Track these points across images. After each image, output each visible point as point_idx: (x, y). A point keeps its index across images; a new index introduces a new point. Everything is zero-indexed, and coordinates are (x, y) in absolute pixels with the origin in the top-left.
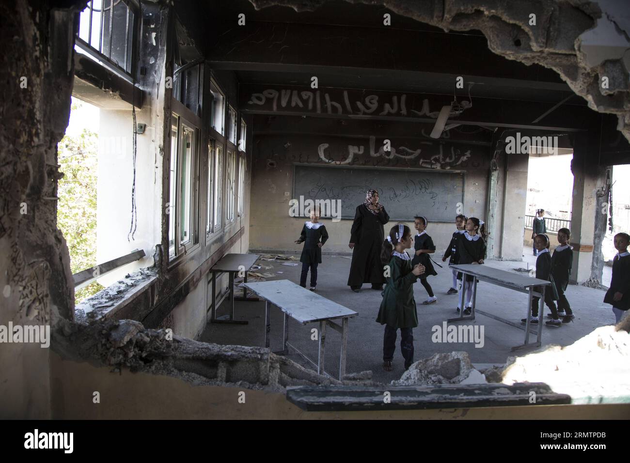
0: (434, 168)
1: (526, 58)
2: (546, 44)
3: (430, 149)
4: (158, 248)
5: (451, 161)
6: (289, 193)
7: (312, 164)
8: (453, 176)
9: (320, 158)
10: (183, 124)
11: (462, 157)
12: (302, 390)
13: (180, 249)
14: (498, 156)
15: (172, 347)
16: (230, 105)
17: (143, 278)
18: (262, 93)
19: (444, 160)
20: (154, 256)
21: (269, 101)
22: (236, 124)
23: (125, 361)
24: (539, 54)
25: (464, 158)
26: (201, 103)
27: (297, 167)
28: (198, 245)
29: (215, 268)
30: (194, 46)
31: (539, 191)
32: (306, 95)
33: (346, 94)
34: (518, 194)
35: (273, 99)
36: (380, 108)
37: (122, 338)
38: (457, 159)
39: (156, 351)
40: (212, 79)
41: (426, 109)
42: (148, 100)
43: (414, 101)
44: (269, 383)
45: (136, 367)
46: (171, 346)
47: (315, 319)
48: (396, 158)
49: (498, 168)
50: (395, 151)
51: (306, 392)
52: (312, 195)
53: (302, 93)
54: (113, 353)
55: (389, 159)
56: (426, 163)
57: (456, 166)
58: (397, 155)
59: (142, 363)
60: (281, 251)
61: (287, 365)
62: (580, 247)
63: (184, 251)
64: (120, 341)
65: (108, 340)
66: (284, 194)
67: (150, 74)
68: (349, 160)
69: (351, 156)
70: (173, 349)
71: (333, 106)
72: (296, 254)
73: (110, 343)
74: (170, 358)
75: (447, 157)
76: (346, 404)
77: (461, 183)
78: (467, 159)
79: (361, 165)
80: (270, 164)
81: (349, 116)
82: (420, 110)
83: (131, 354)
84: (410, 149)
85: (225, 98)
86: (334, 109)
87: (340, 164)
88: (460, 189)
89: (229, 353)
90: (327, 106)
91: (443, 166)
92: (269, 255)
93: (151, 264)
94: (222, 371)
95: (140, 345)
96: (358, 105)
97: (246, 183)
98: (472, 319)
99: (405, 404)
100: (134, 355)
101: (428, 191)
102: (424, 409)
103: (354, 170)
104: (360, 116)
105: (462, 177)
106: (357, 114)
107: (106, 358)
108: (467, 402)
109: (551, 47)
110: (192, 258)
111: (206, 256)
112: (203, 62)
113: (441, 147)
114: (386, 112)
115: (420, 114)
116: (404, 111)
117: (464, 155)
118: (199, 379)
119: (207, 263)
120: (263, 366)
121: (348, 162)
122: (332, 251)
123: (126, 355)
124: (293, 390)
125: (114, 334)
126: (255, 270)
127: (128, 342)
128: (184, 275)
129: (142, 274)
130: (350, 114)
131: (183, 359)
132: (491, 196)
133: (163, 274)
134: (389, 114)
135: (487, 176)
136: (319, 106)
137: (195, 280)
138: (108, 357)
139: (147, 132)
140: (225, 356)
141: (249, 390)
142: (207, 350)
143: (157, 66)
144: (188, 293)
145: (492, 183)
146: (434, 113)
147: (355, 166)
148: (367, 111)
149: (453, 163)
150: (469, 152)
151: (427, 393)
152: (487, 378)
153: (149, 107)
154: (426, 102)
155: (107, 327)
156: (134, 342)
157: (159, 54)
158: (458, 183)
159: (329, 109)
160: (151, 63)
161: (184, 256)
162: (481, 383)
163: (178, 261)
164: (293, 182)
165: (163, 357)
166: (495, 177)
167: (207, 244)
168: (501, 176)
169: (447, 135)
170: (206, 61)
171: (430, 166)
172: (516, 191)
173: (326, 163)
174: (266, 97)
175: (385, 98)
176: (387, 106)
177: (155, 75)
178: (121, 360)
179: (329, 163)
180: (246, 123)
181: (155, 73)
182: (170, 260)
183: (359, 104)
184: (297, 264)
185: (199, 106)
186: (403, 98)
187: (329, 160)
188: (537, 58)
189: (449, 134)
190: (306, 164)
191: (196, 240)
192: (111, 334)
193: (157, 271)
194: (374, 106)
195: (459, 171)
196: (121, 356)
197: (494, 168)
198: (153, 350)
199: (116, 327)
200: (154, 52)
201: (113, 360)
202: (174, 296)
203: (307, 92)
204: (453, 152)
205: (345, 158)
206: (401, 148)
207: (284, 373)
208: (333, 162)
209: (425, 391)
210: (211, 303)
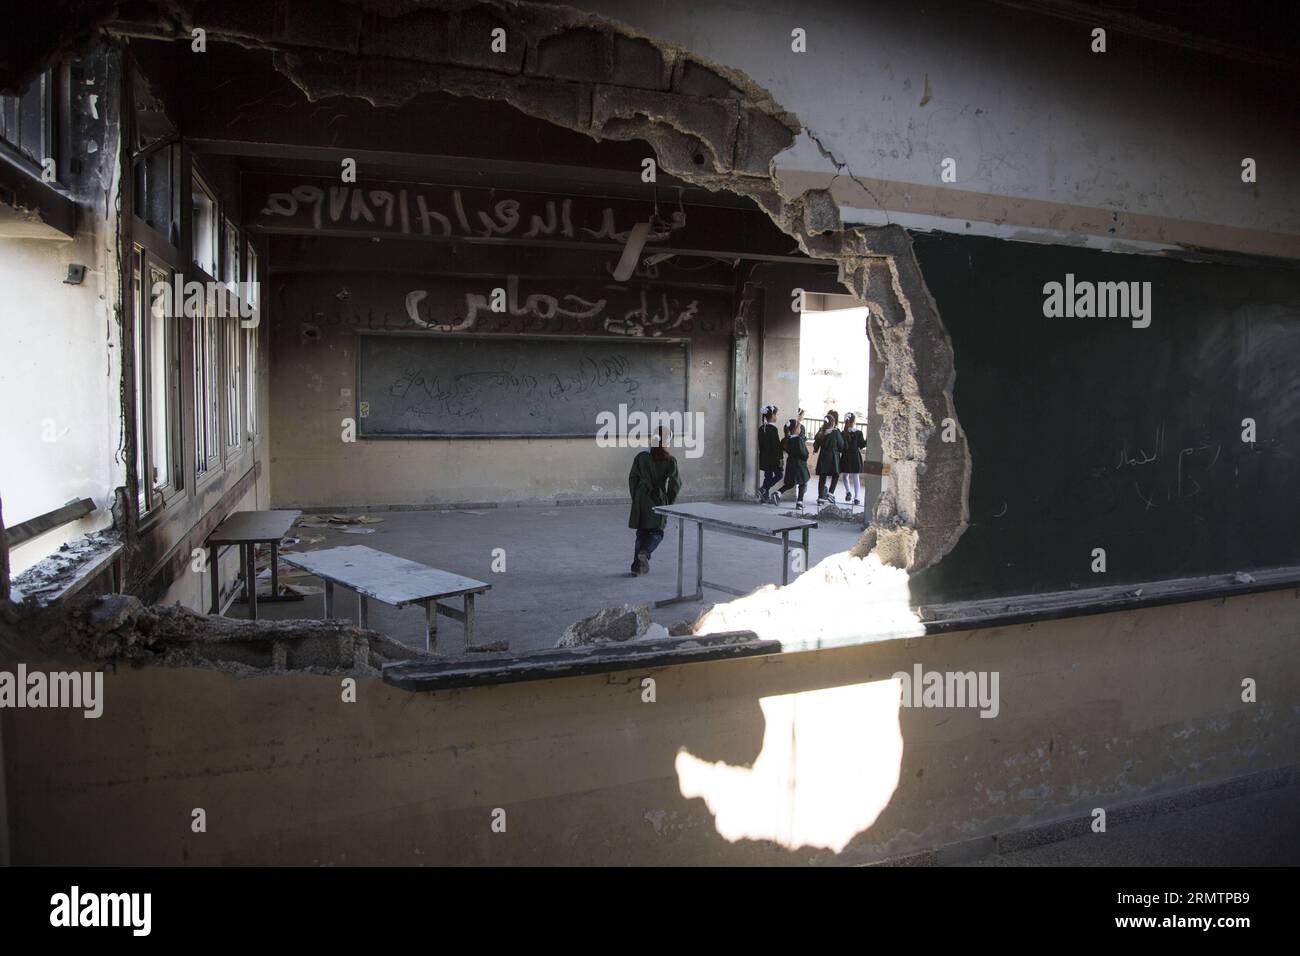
0: (631, 335)
1: (709, 182)
2: (734, 165)
3: (622, 299)
4: (120, 495)
5: (663, 321)
6: (349, 391)
7: (397, 331)
8: (666, 348)
9: (410, 320)
10: (151, 264)
11: (682, 315)
12: (406, 667)
13: (155, 497)
14: (746, 310)
15: (196, 627)
16: (227, 220)
17: (96, 549)
18: (290, 192)
19: (649, 319)
20: (112, 509)
21: (306, 209)
22: (238, 254)
23: (123, 650)
24: (726, 177)
25: (687, 316)
26: (177, 220)
27: (364, 337)
28: (182, 492)
29: (214, 538)
30: (163, 111)
31: (839, 374)
32: (379, 198)
33: (457, 196)
34: (784, 380)
35: (313, 204)
36: (524, 224)
37: (115, 616)
38: (673, 318)
39: (171, 635)
40: (194, 172)
41: (608, 227)
42: (87, 220)
43: (587, 211)
44: (355, 665)
45: (142, 659)
46: (192, 626)
47: (417, 597)
48: (560, 318)
49: (747, 332)
50: (556, 304)
51: (412, 668)
52: (396, 394)
53: (371, 194)
54: (101, 638)
55: (547, 319)
56: (615, 325)
57: (671, 329)
58: (560, 310)
59: (152, 653)
60: (338, 508)
61: (379, 641)
62: (882, 467)
63: (160, 503)
64: (114, 620)
65: (88, 624)
66: (340, 394)
67: (90, 173)
68: (468, 323)
69: (472, 314)
70: (197, 631)
71: (433, 220)
72: (370, 512)
73: (93, 627)
74: (195, 643)
75: (654, 315)
76: (471, 676)
77: (682, 361)
78: (691, 317)
79: (491, 331)
80: (307, 333)
81: (466, 238)
82: (597, 228)
83: (132, 640)
84: (585, 299)
85: (217, 204)
86: (436, 225)
87: (450, 331)
88: (681, 372)
89: (290, 628)
90: (421, 221)
91: (647, 331)
92: (314, 517)
93: (108, 524)
94: (280, 654)
95: (144, 626)
96: (482, 217)
97: (260, 374)
98: (697, 600)
99: (554, 669)
100: (136, 642)
101: (620, 378)
102: (580, 674)
103: (478, 341)
104: (486, 239)
105: (684, 350)
106: (481, 236)
107: (90, 650)
108: (640, 661)
109: (740, 169)
110: (175, 517)
111: (197, 515)
112: (179, 141)
113: (643, 294)
114: (534, 232)
115: (598, 235)
116: (568, 231)
117: (687, 310)
118: (244, 669)
119: (201, 528)
120: (343, 641)
121: (466, 326)
122: (443, 501)
123: (123, 642)
124: (394, 667)
125: (97, 614)
126: (287, 546)
127: (125, 622)
128: (164, 545)
129: (90, 543)
130: (467, 235)
131: (215, 643)
132: (737, 385)
133: (131, 543)
134: (541, 235)
135: (727, 348)
136: (405, 220)
137: (181, 558)
138: (94, 648)
139: (88, 280)
140: (284, 632)
141: (326, 677)
142: (253, 628)
143: (104, 157)
144: (172, 582)
145: (738, 359)
146: (623, 234)
147: (481, 334)
148: (499, 230)
149: (665, 324)
150: (695, 303)
151: (586, 656)
152: (672, 633)
153: (90, 233)
154: (608, 213)
155: (82, 606)
156: (136, 620)
157: (106, 136)
158: (676, 361)
159: (427, 225)
160: (90, 152)
161: (163, 511)
162: (661, 637)
163: (153, 520)
164: (357, 367)
165: (182, 643)
166: (743, 347)
167: (199, 491)
168: (754, 347)
169: (653, 273)
170: (184, 138)
171: (623, 332)
172: (781, 374)
173: (422, 328)
174: (298, 201)
175: (533, 205)
176: (537, 220)
177: (100, 176)
178: (116, 650)
179: (428, 328)
180: (257, 251)
181: (100, 172)
182: (141, 516)
183: (484, 216)
184: (373, 531)
185: (174, 227)
186: (567, 205)
187: (429, 323)
188: (725, 182)
189: (656, 270)
190: (382, 331)
191: (178, 482)
192: (91, 614)
193: (118, 537)
194: (513, 220)
195: (676, 340)
196: (116, 644)
197: (741, 333)
198: (164, 634)
199: (99, 603)
200: (97, 131)
201: (103, 651)
202: (150, 585)
203: (381, 192)
204: (665, 305)
205: (459, 318)
206: (568, 297)
207: (376, 651)
208: (437, 328)
209: (582, 653)
210: (210, 605)
